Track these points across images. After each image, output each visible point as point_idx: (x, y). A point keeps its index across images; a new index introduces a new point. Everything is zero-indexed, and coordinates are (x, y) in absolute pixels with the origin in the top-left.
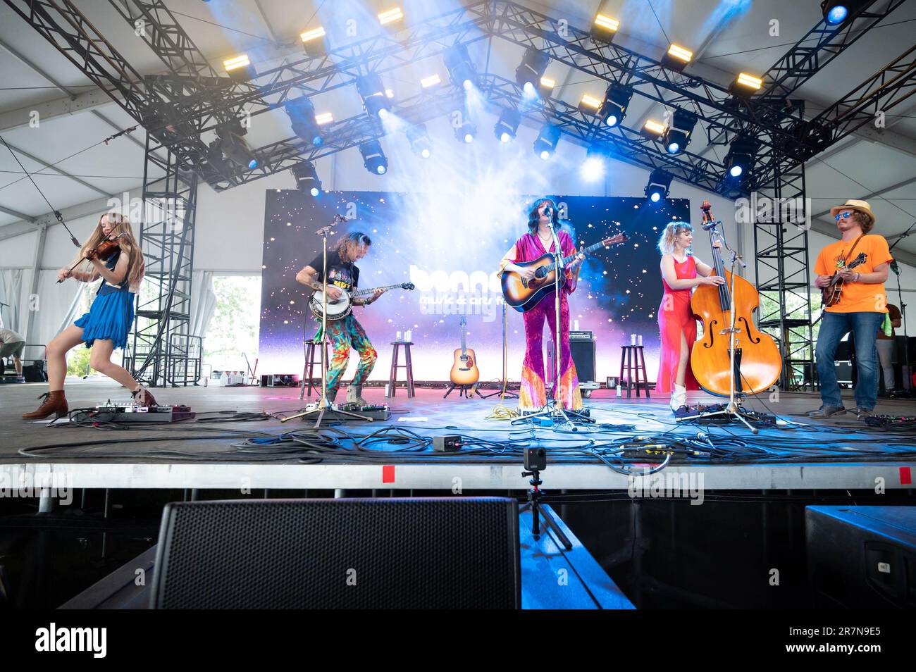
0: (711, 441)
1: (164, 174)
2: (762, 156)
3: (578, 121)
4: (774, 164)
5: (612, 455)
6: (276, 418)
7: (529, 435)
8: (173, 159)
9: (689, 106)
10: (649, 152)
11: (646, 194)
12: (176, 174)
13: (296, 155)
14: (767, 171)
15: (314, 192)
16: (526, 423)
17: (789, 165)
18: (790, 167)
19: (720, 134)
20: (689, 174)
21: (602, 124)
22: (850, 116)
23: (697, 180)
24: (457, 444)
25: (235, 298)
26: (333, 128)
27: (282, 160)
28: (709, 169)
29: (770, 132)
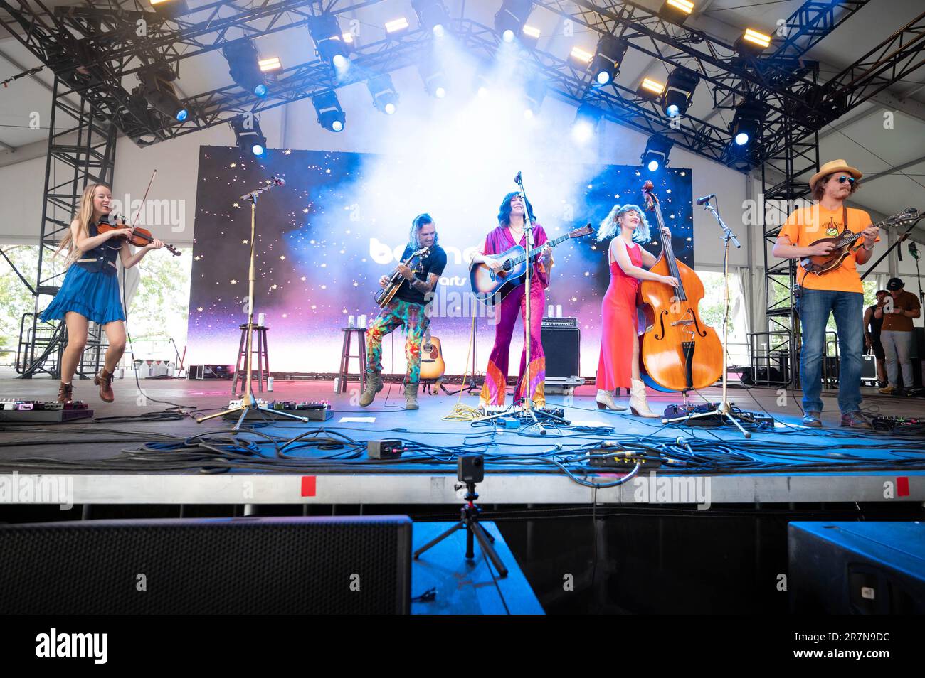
0: (691, 446)
1: (76, 124)
2: (772, 123)
3: (566, 76)
4: (784, 132)
5: (577, 464)
6: (193, 417)
7: (488, 440)
8: (87, 106)
9: (691, 64)
10: (647, 114)
11: (642, 163)
12: (90, 124)
13: (236, 106)
14: (776, 140)
15: (257, 150)
16: (489, 425)
17: (801, 134)
18: (801, 136)
19: (727, 97)
20: (691, 141)
21: (593, 82)
22: (867, 82)
23: (700, 147)
24: (395, 451)
25: (166, 274)
26: (281, 76)
27: (218, 111)
28: (714, 135)
29: (779, 96)
